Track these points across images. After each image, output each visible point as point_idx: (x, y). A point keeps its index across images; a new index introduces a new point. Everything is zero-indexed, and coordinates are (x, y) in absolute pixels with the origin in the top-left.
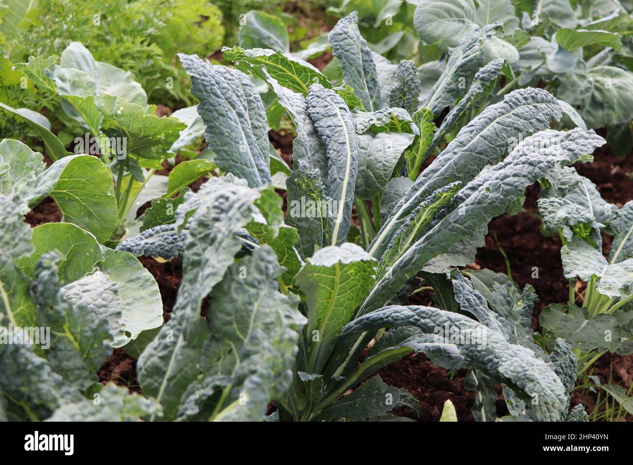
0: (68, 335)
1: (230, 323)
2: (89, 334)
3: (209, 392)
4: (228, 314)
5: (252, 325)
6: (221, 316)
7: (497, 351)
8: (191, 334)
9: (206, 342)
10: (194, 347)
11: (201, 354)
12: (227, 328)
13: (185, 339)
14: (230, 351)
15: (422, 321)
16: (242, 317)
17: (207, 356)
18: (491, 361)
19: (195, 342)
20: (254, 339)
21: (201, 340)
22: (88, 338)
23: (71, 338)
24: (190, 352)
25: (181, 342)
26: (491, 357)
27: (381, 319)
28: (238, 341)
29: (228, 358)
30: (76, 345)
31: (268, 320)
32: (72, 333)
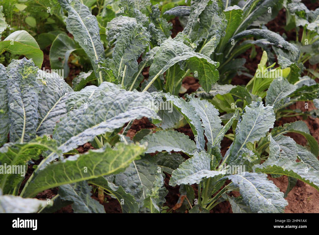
0: (161, 28)
1: (206, 22)
2: (167, 27)
3: (202, 40)
4: (206, 20)
5: (212, 23)
6: (204, 20)
7: (278, 38)
8: (195, 27)
9: (199, 29)
10: (195, 31)
11: (197, 32)
12: (205, 24)
13: (192, 29)
14: (206, 31)
15: (255, 33)
16: (210, 21)
17: (199, 33)
18: (276, 41)
19: (196, 29)
20: (213, 26)
21: (197, 28)
22: (166, 28)
23: (162, 28)
24: (195, 32)
25: (191, 30)
26: (276, 40)
27: (241, 35)
28: (208, 28)
29: (205, 33)
30: (163, 30)
31: (217, 22)
32: (162, 27)
